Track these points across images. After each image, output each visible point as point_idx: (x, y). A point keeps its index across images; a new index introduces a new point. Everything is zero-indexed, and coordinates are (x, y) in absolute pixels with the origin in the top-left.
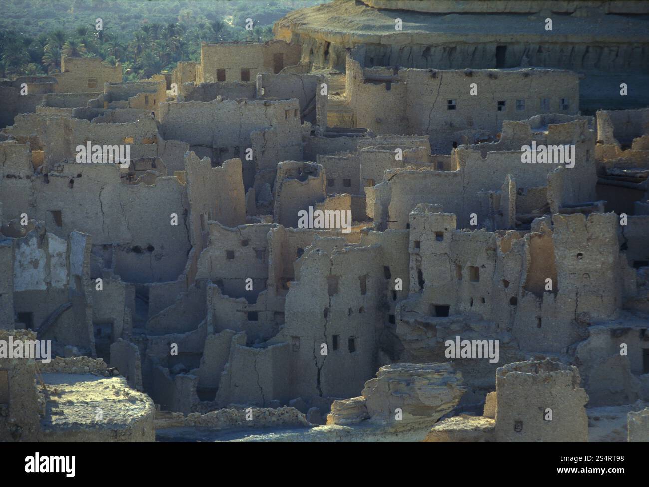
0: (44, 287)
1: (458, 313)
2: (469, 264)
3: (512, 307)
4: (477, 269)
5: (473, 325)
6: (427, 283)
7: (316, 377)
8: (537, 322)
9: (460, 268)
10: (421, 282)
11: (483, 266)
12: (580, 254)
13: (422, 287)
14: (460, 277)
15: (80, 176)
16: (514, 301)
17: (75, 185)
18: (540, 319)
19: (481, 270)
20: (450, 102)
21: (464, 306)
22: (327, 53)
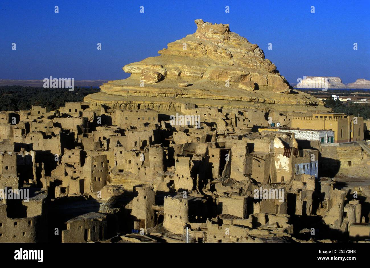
0: (24, 164)
1: (126, 171)
2: (128, 159)
3: (139, 170)
4: (130, 161)
5: (129, 175)
6: (118, 164)
7: (90, 187)
8: (145, 174)
9: (126, 160)
10: (117, 164)
11: (132, 160)
12: (155, 157)
13: (117, 165)
14: (126, 162)
15: (33, 137)
16: (139, 169)
17: (32, 139)
18: (145, 173)
19: (131, 161)
20: (126, 118)
21: (127, 170)
22: (96, 105)
